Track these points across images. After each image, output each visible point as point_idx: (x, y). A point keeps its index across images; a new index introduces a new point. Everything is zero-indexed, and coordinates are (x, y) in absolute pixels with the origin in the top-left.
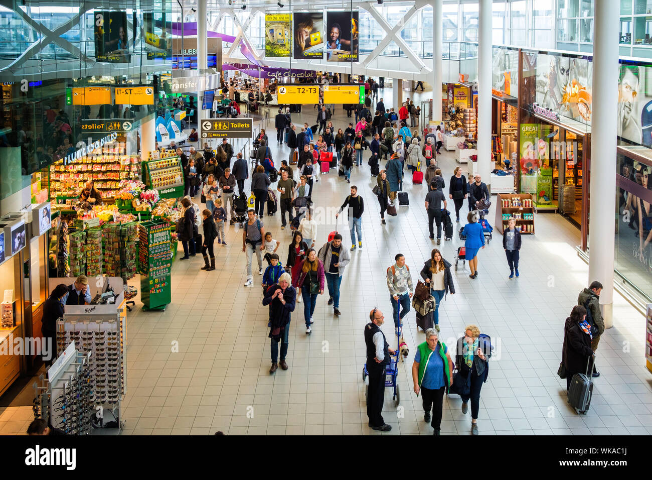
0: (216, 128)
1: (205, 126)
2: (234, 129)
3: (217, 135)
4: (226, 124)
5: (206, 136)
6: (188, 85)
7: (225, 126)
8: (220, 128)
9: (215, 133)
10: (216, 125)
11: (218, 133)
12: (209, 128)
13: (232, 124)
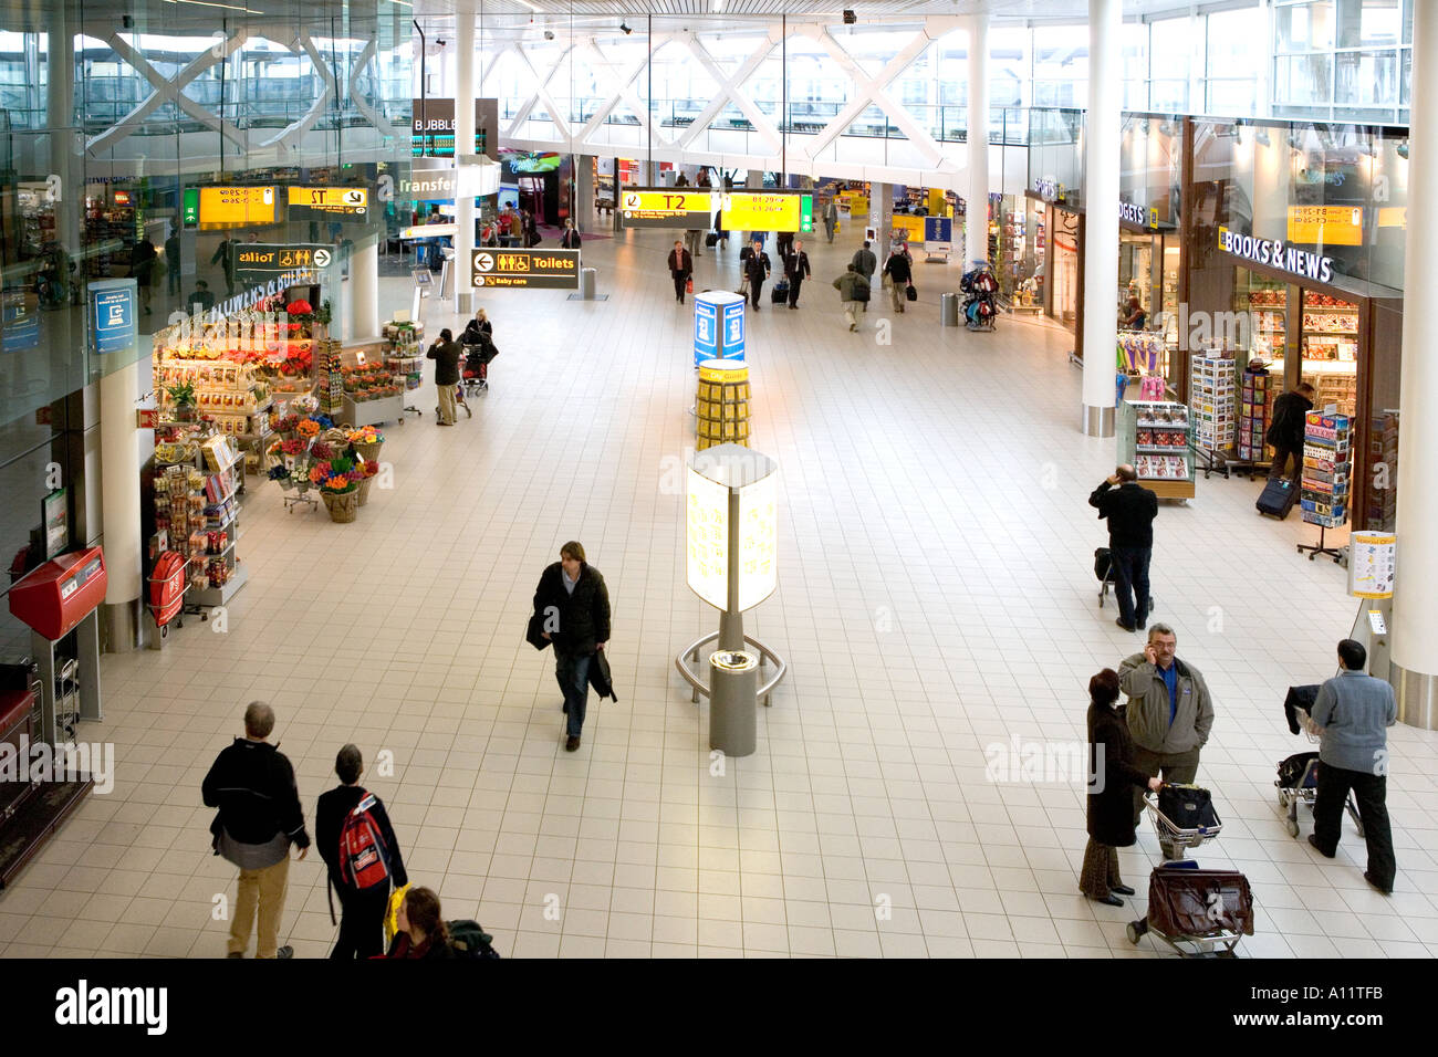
0: (503, 268)
1: (480, 262)
2: (540, 270)
3: (505, 281)
4: (525, 260)
5: (482, 283)
6: (437, 185)
7: (521, 263)
8: (512, 267)
9: (501, 278)
10: (503, 262)
11: (507, 278)
12: (489, 267)
13: (537, 260)
